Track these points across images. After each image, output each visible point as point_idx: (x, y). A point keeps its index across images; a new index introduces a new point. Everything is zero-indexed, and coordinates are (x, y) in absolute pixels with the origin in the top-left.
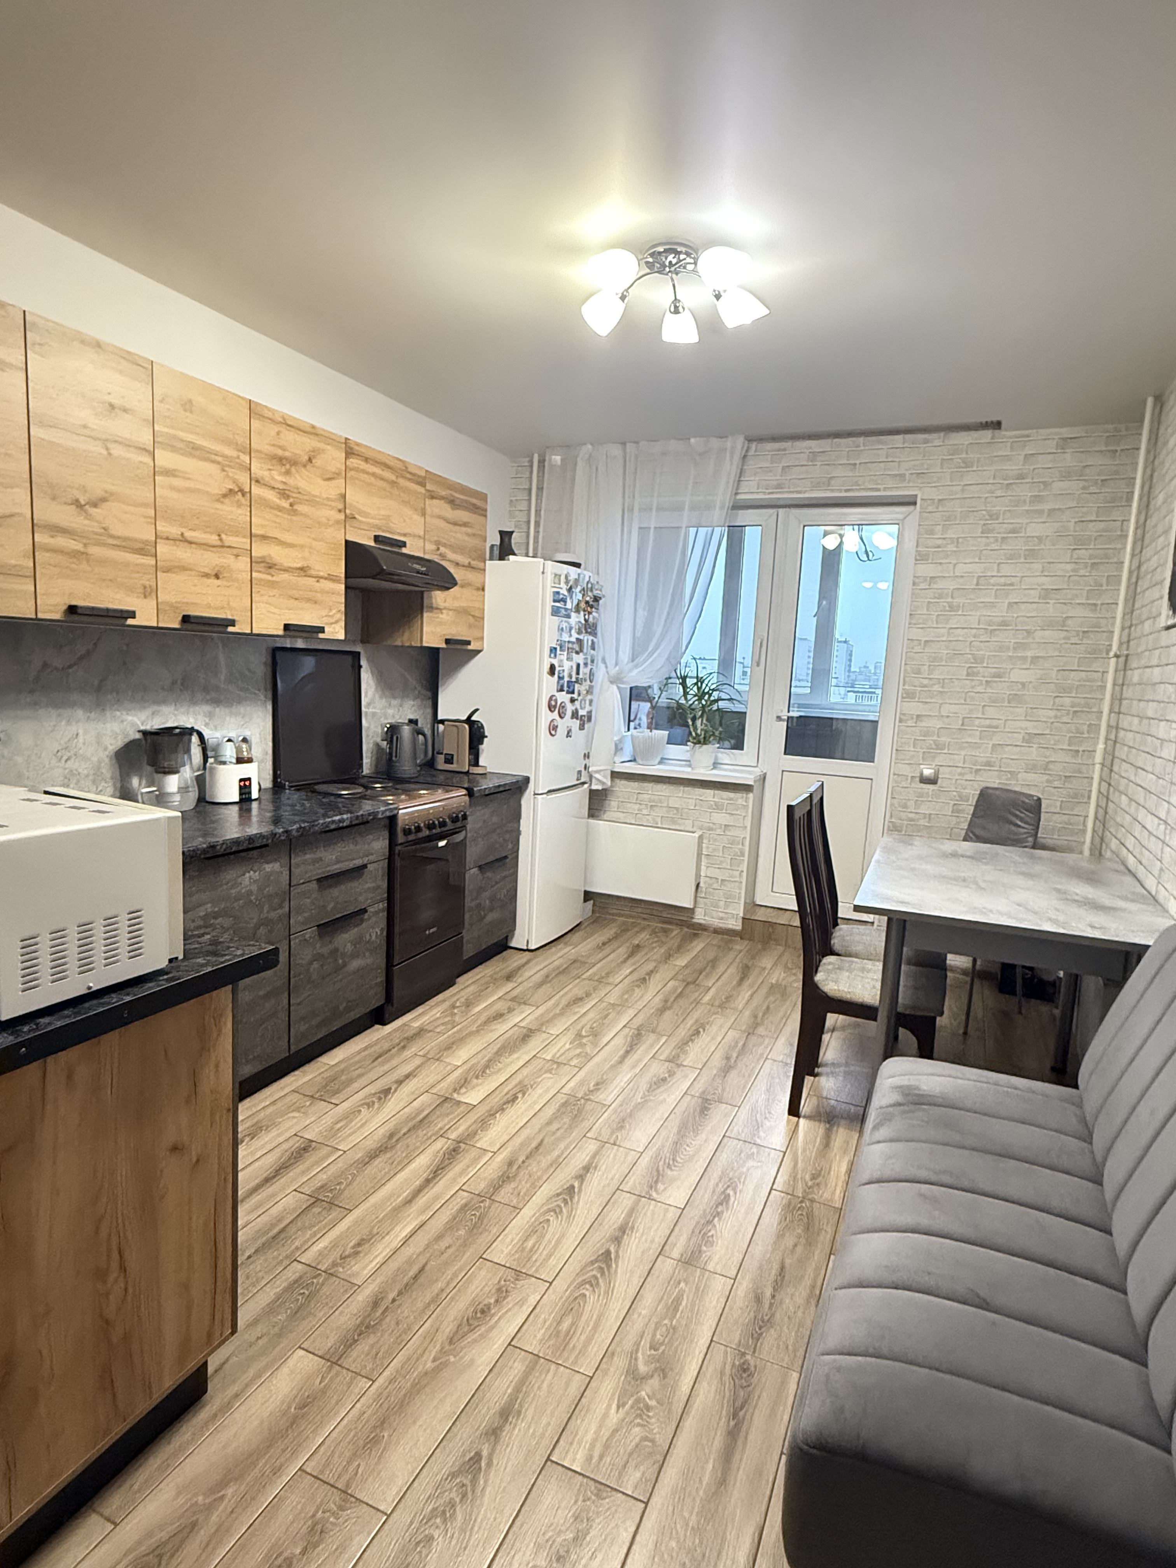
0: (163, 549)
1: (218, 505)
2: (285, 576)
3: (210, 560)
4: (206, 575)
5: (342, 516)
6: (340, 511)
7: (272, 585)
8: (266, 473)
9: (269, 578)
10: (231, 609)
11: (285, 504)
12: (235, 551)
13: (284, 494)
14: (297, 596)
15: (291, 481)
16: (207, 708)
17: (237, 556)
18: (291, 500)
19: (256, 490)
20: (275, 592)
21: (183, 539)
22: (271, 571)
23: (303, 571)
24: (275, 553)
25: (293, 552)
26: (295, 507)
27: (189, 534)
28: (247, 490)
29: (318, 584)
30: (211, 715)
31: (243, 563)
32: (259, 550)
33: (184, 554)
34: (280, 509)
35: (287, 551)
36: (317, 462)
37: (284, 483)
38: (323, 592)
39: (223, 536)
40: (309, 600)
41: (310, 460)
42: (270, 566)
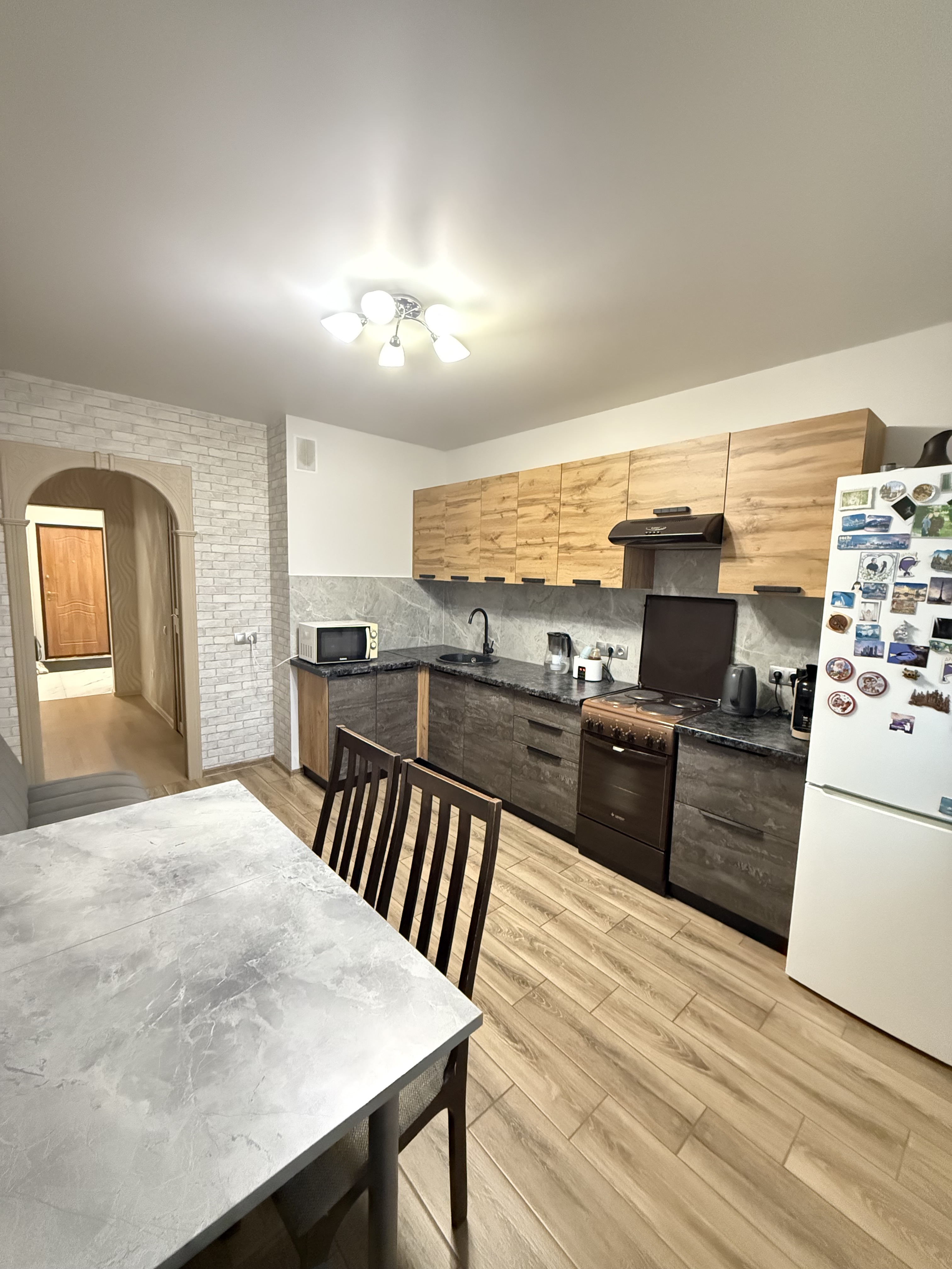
0: (519, 551)
1: (543, 524)
2: (579, 552)
3: (538, 551)
4: (536, 559)
5: (625, 505)
6: (622, 502)
7: (569, 558)
8: (570, 498)
9: (568, 555)
10: (547, 574)
11: (581, 511)
12: (550, 544)
13: (579, 506)
14: (586, 563)
15: (585, 497)
16: (601, 628)
17: (551, 547)
18: (585, 508)
19: (564, 510)
20: (571, 562)
21: (527, 544)
22: (570, 551)
23: (591, 547)
24: (572, 540)
25: (585, 538)
26: (587, 511)
27: (529, 541)
28: (558, 511)
29: (601, 554)
30: (603, 632)
31: (555, 548)
32: (563, 541)
33: (527, 551)
34: (577, 515)
35: (580, 538)
36: (605, 478)
37: (581, 499)
38: (605, 558)
39: (545, 538)
40: (594, 565)
41: (600, 479)
42: (568, 548)
